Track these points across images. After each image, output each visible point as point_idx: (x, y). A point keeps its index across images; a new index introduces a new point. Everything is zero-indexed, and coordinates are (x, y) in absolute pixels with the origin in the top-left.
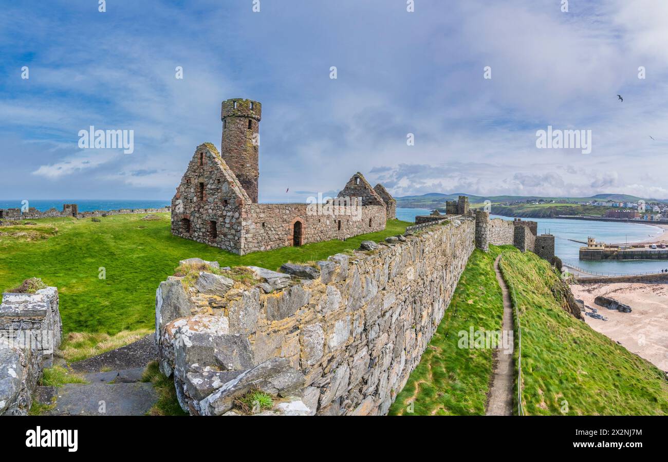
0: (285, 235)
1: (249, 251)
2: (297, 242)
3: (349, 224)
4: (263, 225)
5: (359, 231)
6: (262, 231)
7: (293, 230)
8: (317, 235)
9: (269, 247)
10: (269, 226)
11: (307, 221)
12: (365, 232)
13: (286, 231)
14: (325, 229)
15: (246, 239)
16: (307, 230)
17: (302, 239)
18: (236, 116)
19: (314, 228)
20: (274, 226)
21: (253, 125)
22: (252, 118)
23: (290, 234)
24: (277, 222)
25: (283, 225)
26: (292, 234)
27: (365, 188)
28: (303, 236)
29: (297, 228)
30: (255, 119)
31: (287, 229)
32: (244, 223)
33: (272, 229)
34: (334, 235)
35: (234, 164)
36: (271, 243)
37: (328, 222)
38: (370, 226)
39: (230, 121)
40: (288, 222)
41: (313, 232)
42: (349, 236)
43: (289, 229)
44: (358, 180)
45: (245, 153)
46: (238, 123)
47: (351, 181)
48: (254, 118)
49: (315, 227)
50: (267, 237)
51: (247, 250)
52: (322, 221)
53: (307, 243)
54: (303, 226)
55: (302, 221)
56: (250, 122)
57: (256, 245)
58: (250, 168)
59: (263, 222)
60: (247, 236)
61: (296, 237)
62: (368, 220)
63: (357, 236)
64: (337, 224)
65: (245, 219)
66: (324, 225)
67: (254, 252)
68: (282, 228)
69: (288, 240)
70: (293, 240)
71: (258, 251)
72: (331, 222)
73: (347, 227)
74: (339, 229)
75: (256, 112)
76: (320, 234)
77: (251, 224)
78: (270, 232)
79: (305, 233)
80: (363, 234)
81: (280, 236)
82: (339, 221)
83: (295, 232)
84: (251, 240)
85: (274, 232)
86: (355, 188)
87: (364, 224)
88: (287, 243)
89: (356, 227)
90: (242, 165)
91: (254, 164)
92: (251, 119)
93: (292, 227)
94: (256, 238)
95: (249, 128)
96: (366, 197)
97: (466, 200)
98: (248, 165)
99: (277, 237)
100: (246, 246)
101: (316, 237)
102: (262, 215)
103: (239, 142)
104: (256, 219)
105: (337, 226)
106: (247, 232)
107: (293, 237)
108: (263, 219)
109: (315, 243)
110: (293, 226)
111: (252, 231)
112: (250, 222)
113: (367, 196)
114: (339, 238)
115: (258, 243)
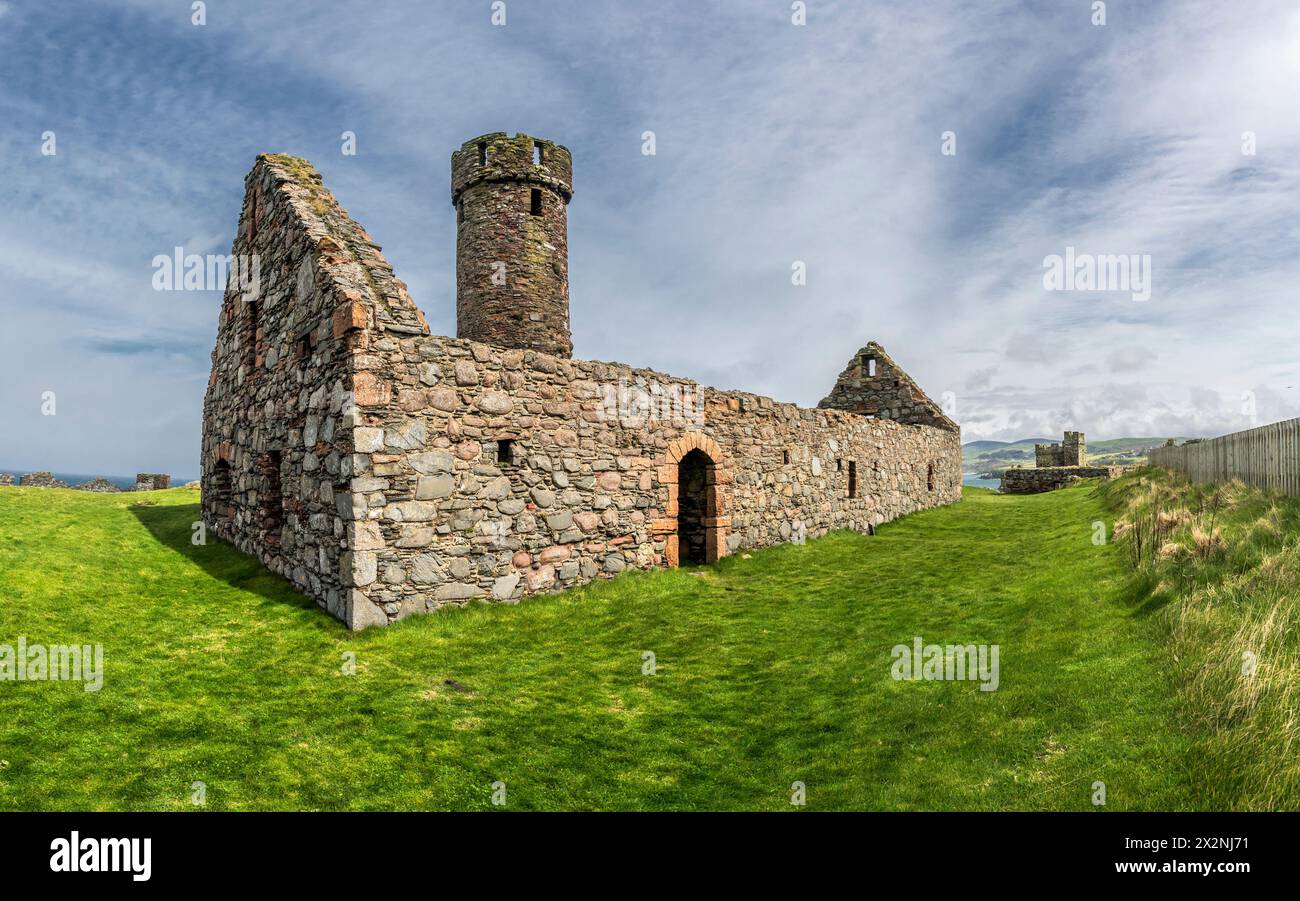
0: (638, 515)
1: (412, 605)
2: (695, 547)
3: (878, 475)
4: (504, 450)
5: (905, 502)
6: (500, 485)
7: (674, 489)
8: (780, 514)
9: (546, 575)
10: (543, 461)
11: (736, 453)
12: (920, 507)
13: (637, 490)
14: (807, 489)
15: (389, 530)
16: (736, 492)
17: (721, 534)
18: (489, 181)
19: (765, 486)
20: (572, 464)
21: (546, 204)
22: (543, 184)
23: (662, 510)
24: (589, 442)
25: (624, 462)
26: (673, 507)
27: (897, 383)
28: (723, 520)
29: (693, 486)
30: (553, 190)
31: (645, 484)
32: (367, 438)
33: (562, 479)
34: (840, 515)
35: (489, 318)
36: (557, 551)
37: (816, 463)
38: (930, 488)
39: (473, 198)
40: (652, 451)
41: (763, 501)
42: (880, 519)
43: (656, 486)
44: (872, 363)
45: (524, 281)
46: (498, 199)
47: (852, 367)
48: (550, 186)
49: (771, 480)
50: (528, 521)
51: (402, 597)
52: (794, 457)
53: (741, 549)
54: (722, 474)
55: (714, 450)
56: (536, 195)
57: (463, 567)
58: (540, 325)
59: (503, 435)
60: (393, 512)
61: (692, 527)
62: (924, 466)
63: (902, 516)
64: (847, 473)
65: (371, 413)
66: (803, 477)
67: (452, 612)
68: (616, 476)
69: (652, 536)
70: (674, 539)
71: (475, 603)
72: (825, 467)
73: (874, 487)
74: (851, 496)
75: (553, 168)
76: (790, 512)
77: (428, 445)
78: (546, 495)
79: (729, 505)
80: (916, 512)
81: (611, 516)
82: (852, 464)
83: (683, 500)
84: (421, 535)
85: (572, 496)
86: (867, 387)
87: (917, 481)
88: (645, 554)
89: (898, 489)
90: (515, 317)
91: (554, 313)
92: (538, 187)
93: (669, 474)
94: (461, 524)
95: (532, 213)
96: (899, 409)
97: (1080, 440)
98: (535, 317)
99: (590, 520)
100: (393, 573)
101: (775, 524)
102: (493, 399)
103: (501, 251)
104: (458, 415)
105: (846, 481)
106: (399, 489)
107: (673, 524)
108: (500, 420)
109: (772, 548)
110: (675, 469)
111: (429, 485)
112: (412, 432)
113: (906, 407)
114: (852, 524)
115: (474, 554)
